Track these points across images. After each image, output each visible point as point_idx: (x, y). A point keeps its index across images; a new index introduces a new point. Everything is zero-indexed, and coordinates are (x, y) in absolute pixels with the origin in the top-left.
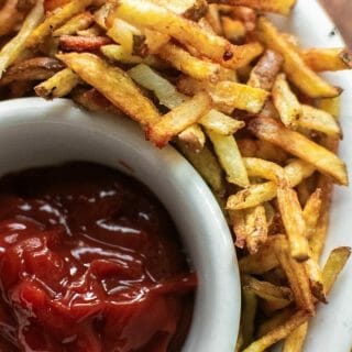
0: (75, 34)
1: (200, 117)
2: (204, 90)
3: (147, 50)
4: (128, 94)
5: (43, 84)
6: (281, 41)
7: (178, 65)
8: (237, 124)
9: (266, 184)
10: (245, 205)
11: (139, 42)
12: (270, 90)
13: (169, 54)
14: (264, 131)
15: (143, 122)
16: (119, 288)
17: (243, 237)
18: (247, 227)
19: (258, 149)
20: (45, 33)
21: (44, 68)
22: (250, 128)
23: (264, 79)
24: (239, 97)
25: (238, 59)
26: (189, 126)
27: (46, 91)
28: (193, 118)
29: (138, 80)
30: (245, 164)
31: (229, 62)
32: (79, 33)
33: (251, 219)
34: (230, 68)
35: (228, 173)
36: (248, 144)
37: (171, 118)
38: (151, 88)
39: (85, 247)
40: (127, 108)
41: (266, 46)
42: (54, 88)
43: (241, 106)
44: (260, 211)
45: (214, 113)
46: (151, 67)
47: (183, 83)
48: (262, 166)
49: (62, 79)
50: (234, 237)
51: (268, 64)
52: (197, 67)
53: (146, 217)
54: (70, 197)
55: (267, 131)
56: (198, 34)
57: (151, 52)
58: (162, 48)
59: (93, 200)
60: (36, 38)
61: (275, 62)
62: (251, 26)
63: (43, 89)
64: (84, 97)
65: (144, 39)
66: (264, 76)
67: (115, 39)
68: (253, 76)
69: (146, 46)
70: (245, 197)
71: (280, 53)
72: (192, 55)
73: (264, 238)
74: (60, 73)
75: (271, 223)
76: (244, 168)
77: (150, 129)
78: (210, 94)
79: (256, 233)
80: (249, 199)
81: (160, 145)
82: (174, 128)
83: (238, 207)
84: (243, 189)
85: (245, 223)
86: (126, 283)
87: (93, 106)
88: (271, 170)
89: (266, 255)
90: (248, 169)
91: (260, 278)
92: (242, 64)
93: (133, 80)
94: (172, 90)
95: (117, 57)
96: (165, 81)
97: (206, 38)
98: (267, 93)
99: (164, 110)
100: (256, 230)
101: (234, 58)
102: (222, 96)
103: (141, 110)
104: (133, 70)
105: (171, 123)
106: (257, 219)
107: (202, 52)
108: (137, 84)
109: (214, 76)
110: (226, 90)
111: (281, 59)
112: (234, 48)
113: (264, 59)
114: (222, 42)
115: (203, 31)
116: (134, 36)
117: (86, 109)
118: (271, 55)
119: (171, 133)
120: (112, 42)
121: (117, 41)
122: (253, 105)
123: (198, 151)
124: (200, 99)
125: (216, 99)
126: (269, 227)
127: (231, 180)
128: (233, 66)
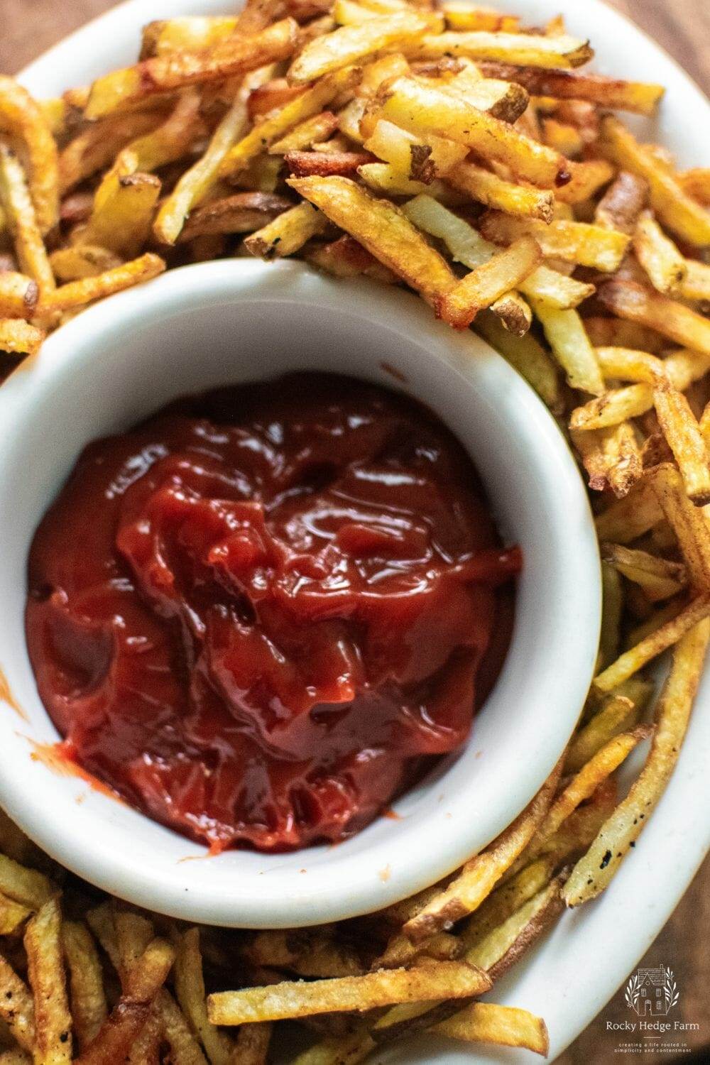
0: (309, 149)
1: (523, 279)
2: (527, 235)
3: (434, 170)
4: (404, 243)
5: (258, 234)
6: (642, 156)
7: (482, 195)
8: (582, 289)
9: (634, 388)
10: (602, 421)
11: (420, 155)
12: (631, 234)
13: (468, 177)
14: (625, 302)
15: (429, 289)
16: (387, 572)
17: (601, 474)
18: (607, 458)
19: (615, 334)
20: (253, 152)
21: (256, 210)
22: (602, 298)
23: (620, 219)
24: (583, 246)
25: (578, 184)
26: (506, 293)
27: (265, 244)
28: (513, 279)
29: (418, 222)
30: (597, 357)
31: (564, 190)
32: (316, 147)
33: (612, 446)
34: (564, 200)
35: (570, 371)
36: (599, 325)
37: (477, 280)
38: (440, 236)
39: (327, 508)
40: (403, 267)
41: (618, 166)
42: (278, 240)
43: (587, 260)
44: (626, 432)
45: (543, 272)
46: (439, 199)
47: (492, 224)
48: (625, 359)
49: (289, 225)
50: (585, 476)
51: (624, 195)
52: (515, 197)
53: (431, 455)
54: (299, 428)
55: (630, 302)
56: (515, 142)
57: (439, 175)
58: (455, 168)
59: (338, 432)
60: (238, 161)
61: (636, 192)
62: (590, 134)
63: (260, 243)
64: (327, 254)
65: (430, 151)
66: (618, 213)
67: (378, 155)
68: (601, 214)
69: (432, 163)
70: (601, 408)
71: (642, 176)
72: (503, 179)
73: (638, 471)
74: (285, 215)
75: (646, 448)
76: (594, 365)
77: (441, 299)
78: (538, 240)
79: (624, 464)
80: (607, 412)
81: (458, 326)
82: (482, 296)
83: (590, 426)
84: (594, 397)
85: (603, 453)
86: (400, 564)
87: (344, 268)
88: (640, 365)
89: (639, 505)
90: (602, 367)
91: (632, 544)
92: (583, 194)
93: (412, 222)
94: (473, 237)
95: (383, 183)
96: (460, 221)
97: (529, 149)
98: (629, 238)
99: (461, 270)
100: (622, 460)
101: (571, 184)
102: (555, 244)
103: (425, 270)
104: (409, 203)
105: (477, 287)
106: (623, 444)
107: (521, 173)
108: (418, 228)
109: (547, 208)
110: (562, 234)
111: (645, 186)
112: (571, 166)
113: (617, 186)
114: (552, 156)
115: (523, 138)
116: (412, 147)
117: (329, 274)
118: (628, 180)
119: (477, 304)
120: (373, 159)
121: (383, 158)
122: (607, 259)
123: (523, 332)
124: (522, 248)
125: (547, 250)
126: (644, 456)
127: (575, 384)
128: (570, 197)
